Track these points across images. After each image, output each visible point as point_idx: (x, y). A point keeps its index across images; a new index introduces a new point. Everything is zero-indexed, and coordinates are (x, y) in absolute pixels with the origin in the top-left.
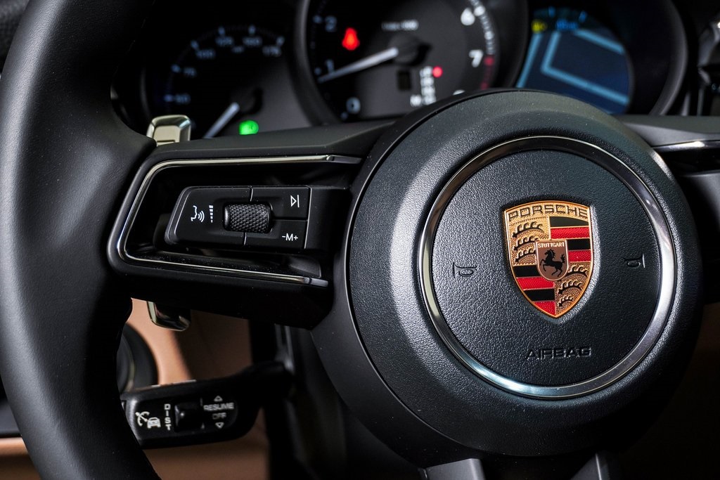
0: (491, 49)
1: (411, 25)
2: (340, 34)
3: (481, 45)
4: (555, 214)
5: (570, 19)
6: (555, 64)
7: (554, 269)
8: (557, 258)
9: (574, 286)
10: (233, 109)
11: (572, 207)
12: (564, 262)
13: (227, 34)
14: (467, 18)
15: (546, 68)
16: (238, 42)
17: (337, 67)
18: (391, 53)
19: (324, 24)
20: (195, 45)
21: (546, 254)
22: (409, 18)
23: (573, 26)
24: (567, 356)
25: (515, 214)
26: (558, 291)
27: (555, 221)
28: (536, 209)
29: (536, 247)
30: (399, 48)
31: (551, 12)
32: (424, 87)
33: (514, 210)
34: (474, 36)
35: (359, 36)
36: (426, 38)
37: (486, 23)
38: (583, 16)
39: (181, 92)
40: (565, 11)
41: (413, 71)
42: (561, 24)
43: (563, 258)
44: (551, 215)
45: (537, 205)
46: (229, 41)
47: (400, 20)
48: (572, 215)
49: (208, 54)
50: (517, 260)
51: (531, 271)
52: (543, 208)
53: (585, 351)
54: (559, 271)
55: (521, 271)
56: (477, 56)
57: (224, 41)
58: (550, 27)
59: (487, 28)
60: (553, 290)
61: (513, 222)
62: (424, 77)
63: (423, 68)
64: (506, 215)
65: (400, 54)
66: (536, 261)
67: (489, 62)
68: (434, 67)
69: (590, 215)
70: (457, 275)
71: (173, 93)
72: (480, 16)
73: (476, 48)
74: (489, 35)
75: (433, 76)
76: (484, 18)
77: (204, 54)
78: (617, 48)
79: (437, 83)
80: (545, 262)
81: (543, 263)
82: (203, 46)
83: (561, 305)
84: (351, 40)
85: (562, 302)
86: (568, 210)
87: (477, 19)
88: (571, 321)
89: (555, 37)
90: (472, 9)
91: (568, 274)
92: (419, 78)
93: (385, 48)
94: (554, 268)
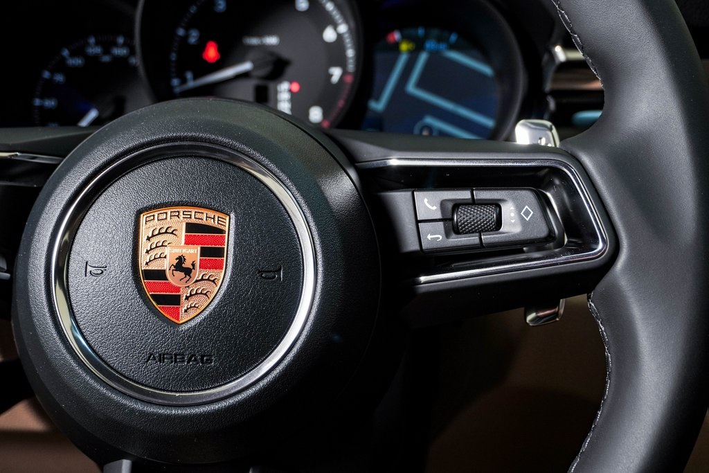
0: (351, 67)
1: (272, 40)
2: (201, 46)
3: (342, 63)
4: (193, 220)
5: (440, 40)
6: (420, 84)
7: (182, 275)
8: (187, 264)
9: (201, 293)
10: (93, 114)
11: (211, 214)
12: (194, 268)
13: (97, 44)
14: (329, 35)
15: (411, 88)
16: (107, 51)
17: (196, 77)
18: (246, 66)
19: (187, 37)
20: (66, 53)
21: (177, 259)
22: (270, 34)
23: (442, 46)
24: (188, 362)
25: (152, 218)
26: (184, 298)
27: (191, 228)
28: (175, 214)
29: (167, 251)
30: (253, 62)
31: (421, 32)
32: (280, 101)
33: (152, 214)
34: (335, 53)
35: (220, 50)
36: (286, 54)
37: (348, 41)
38: (453, 38)
39: (49, 97)
40: (435, 32)
41: (271, 85)
42: (430, 45)
43: (193, 265)
44: (189, 221)
45: (175, 210)
46: (97, 50)
47: (261, 35)
48: (211, 223)
49: (77, 62)
50: (147, 264)
51: (160, 275)
52: (181, 214)
53: (207, 360)
54: (188, 277)
55: (150, 274)
56: (336, 73)
57: (93, 50)
58: (418, 47)
59: (349, 45)
60: (180, 295)
61: (148, 226)
62: (281, 92)
63: (281, 82)
64: (143, 218)
65: (255, 67)
66: (165, 265)
67: (349, 79)
68: (291, 82)
69: (229, 224)
70: (88, 274)
71: (42, 97)
72: (343, 34)
73: (336, 65)
74: (350, 53)
75: (290, 91)
76: (346, 36)
77: (74, 62)
78: (486, 70)
79: (294, 97)
80: (175, 267)
81: (173, 268)
82: (73, 54)
83: (186, 311)
84: (212, 53)
85: (188, 309)
86: (205, 217)
87: (340, 36)
88: (194, 328)
89: (423, 58)
90: (335, 26)
91: (197, 281)
92: (276, 92)
93: (241, 61)
94: (183, 273)
